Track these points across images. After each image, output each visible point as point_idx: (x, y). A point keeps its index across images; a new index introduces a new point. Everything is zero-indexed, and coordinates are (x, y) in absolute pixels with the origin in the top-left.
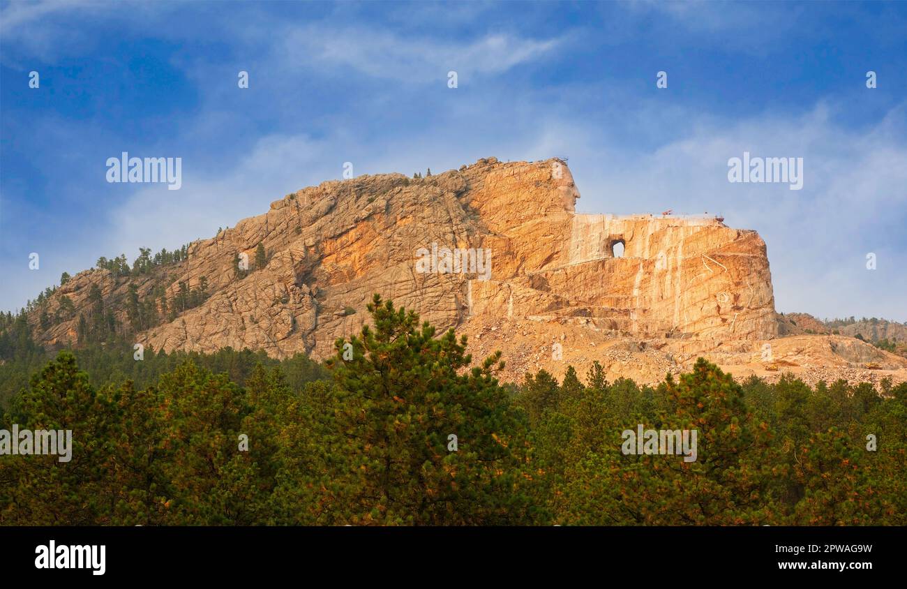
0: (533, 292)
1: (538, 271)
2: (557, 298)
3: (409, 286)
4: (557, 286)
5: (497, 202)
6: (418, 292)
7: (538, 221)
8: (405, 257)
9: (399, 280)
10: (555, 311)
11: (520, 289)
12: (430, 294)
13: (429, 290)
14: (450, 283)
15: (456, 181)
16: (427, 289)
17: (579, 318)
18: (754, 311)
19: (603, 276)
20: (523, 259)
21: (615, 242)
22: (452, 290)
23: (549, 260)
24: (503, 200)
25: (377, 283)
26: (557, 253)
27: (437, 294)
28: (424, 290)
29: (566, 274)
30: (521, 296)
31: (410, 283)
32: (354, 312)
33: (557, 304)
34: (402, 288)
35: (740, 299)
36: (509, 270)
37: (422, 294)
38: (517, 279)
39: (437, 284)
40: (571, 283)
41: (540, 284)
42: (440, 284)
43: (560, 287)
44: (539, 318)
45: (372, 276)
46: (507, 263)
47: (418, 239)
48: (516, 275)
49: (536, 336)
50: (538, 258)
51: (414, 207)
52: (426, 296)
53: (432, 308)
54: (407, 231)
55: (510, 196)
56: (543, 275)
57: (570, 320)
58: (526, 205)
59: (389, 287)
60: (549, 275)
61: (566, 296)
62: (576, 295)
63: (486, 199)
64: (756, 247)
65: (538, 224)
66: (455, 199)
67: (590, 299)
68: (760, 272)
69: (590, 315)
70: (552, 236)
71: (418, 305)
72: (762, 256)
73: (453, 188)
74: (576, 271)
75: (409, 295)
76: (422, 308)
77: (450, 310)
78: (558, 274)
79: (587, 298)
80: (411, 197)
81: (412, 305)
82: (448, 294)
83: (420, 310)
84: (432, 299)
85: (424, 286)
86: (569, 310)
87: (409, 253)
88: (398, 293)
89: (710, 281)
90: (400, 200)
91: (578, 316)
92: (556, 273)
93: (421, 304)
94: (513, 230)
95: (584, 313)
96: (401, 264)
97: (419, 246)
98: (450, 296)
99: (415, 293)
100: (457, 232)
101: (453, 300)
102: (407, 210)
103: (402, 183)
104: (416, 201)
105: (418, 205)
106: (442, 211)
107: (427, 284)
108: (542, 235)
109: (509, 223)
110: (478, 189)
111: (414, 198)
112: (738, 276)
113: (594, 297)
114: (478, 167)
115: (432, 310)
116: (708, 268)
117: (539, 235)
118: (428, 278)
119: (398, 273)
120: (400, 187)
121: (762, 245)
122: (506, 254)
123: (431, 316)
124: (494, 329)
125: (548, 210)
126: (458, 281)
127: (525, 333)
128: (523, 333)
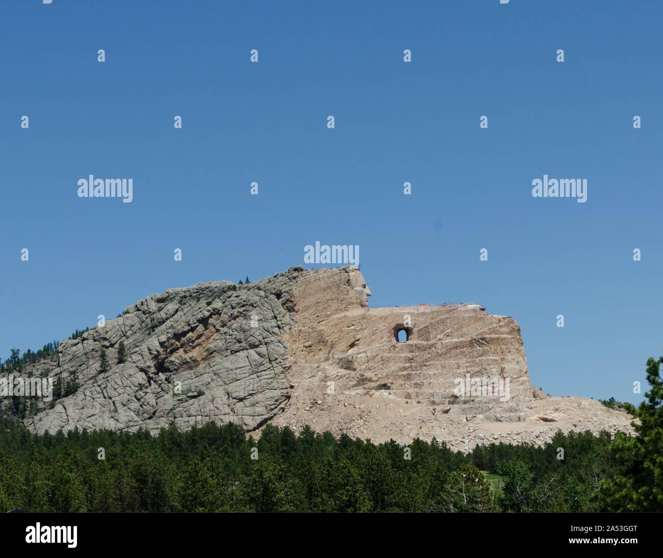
0: (343, 372)
1: (345, 355)
2: (362, 375)
3: (247, 371)
4: (360, 366)
5: (307, 302)
6: (255, 376)
7: (342, 315)
8: (241, 348)
9: (238, 366)
10: (363, 386)
11: (333, 370)
12: (265, 377)
13: (263, 373)
14: (280, 367)
15: (273, 286)
16: (262, 373)
17: (383, 391)
18: (516, 380)
19: (395, 357)
20: (332, 347)
21: (400, 329)
22: (282, 373)
23: (352, 345)
24: (312, 299)
25: (220, 369)
26: (358, 340)
27: (270, 376)
28: (259, 374)
29: (367, 356)
30: (335, 375)
31: (247, 368)
32: (204, 394)
33: (362, 381)
34: (241, 373)
35: (505, 371)
36: (322, 355)
37: (258, 377)
38: (330, 362)
39: (269, 368)
40: (370, 364)
41: (348, 364)
42: (272, 368)
43: (363, 367)
44: (353, 393)
45: (214, 364)
46: (320, 350)
47: (251, 333)
48: (327, 359)
49: (356, 407)
50: (344, 345)
51: (245, 308)
52: (261, 378)
53: (267, 388)
54: (241, 326)
55: (318, 295)
56: (350, 358)
57: (376, 393)
58: (330, 303)
59: (231, 372)
60: (354, 358)
61: (368, 374)
62: (376, 373)
63: (298, 299)
64: (514, 329)
65: (342, 318)
66: (276, 300)
67: (387, 376)
68: (517, 350)
69: (389, 388)
70: (353, 327)
71: (256, 385)
72: (518, 337)
73: (274, 291)
74: (374, 354)
75: (248, 378)
76: (259, 388)
77: (283, 389)
78: (361, 357)
79: (384, 374)
80: (241, 299)
81: (251, 386)
82: (279, 376)
83: (258, 390)
84: (267, 381)
85: (259, 371)
86: (373, 384)
87: (244, 344)
88: (239, 377)
89: (480, 358)
90: (233, 302)
91: (381, 389)
92: (359, 356)
93: (259, 385)
94: (323, 323)
95: (385, 386)
96: (238, 353)
97: (252, 338)
98: (282, 377)
99: (252, 376)
100: (281, 326)
101: (284, 380)
102: (239, 310)
103: (230, 289)
104: (245, 303)
105: (247, 306)
106: (267, 310)
107: (262, 368)
108: (346, 326)
109: (318, 318)
110: (291, 292)
111: (244, 301)
112: (502, 352)
113: (389, 374)
114: (289, 274)
115: (268, 389)
116: (478, 348)
117: (344, 327)
118: (262, 364)
119: (236, 361)
120: (231, 292)
121: (517, 328)
122: (319, 342)
123: (267, 394)
124: (319, 402)
125: (348, 306)
126: (286, 365)
127: (346, 405)
128: (344, 405)
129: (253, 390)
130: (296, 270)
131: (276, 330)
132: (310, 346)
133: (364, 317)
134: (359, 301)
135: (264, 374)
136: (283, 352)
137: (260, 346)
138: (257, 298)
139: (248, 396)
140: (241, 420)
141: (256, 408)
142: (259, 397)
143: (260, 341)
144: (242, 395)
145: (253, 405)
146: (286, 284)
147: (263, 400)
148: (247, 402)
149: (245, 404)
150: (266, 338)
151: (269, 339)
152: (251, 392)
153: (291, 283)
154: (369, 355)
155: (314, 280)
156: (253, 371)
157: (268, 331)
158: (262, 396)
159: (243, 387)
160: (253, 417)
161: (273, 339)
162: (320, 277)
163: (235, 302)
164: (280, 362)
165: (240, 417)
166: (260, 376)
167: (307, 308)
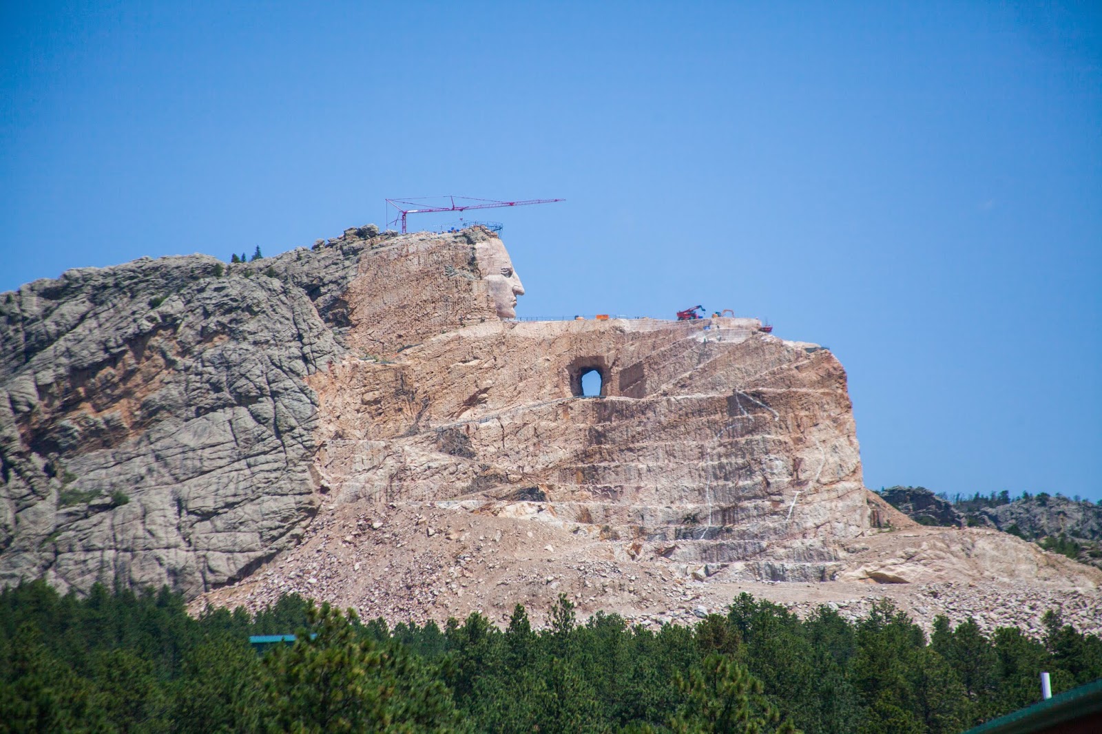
0: (444, 459)
1: (452, 424)
2: (486, 468)
3: (225, 453)
4: (486, 451)
5: (378, 305)
6: (243, 463)
7: (452, 335)
8: (219, 403)
9: (209, 442)
10: (485, 492)
11: (421, 456)
12: (265, 467)
13: (262, 458)
14: (300, 446)
15: (306, 268)
16: (258, 457)
17: (525, 503)
18: (826, 488)
19: (567, 429)
20: (426, 403)
21: (586, 370)
22: (303, 458)
23: (472, 401)
24: (391, 299)
25: (168, 448)
26: (485, 390)
27: (276, 465)
28: (251, 460)
29: (502, 427)
30: (424, 467)
31: (227, 446)
32: (126, 502)
33: (485, 480)
34: (214, 456)
35: (802, 466)
36: (404, 422)
37: (249, 466)
38: (418, 438)
39: (275, 448)
40: (509, 443)
41: (455, 444)
42: (281, 448)
43: (492, 449)
44: (455, 506)
45: (158, 435)
46: (400, 409)
47: (243, 371)
48: (413, 432)
49: (451, 537)
50: (454, 399)
51: (233, 315)
52: (256, 469)
53: (267, 490)
54: (221, 355)
55: (403, 291)
56: (463, 430)
57: (508, 508)
58: (430, 307)
59: (190, 454)
60: (472, 430)
61: (502, 466)
62: (520, 463)
63: (360, 298)
64: (830, 375)
65: (452, 341)
66: (307, 298)
67: (544, 470)
68: (835, 420)
69: (541, 497)
71: (242, 485)
72: (840, 391)
73: (305, 280)
74: (519, 422)
75: (227, 469)
76: (249, 491)
77: (301, 494)
78: (489, 428)
79: (539, 467)
80: (227, 296)
81: (232, 487)
82: (295, 465)
83: (246, 494)
84: (267, 475)
85: (252, 453)
86: (507, 489)
87: (226, 394)
88: (207, 465)
89: (749, 437)
90: (208, 301)
91: (523, 499)
92: (483, 425)
93: (248, 484)
94: (408, 351)
95: (533, 494)
96: (210, 415)
97: (243, 381)
98: (299, 469)
99: (236, 465)
100: (311, 356)
101: (307, 475)
102: (220, 319)
103: (209, 273)
104: (235, 304)
105: (239, 312)
106: (282, 320)
107: (259, 447)
108: (458, 359)
109: (400, 340)
110: (345, 281)
111: (231, 299)
112: (799, 426)
113: (550, 466)
114: (345, 243)
115: (268, 493)
116: (746, 415)
117: (453, 361)
118: (260, 439)
119: (205, 429)
120: (207, 280)
121: (838, 373)
122: (397, 394)
123: (265, 505)
124: (377, 525)
125: (469, 316)
126: (313, 442)
127: (431, 531)
128: (428, 532)
129: (235, 495)
130: (361, 234)
131: (299, 365)
132: (376, 401)
133: (501, 341)
134: (493, 305)
135: (263, 461)
136: (310, 413)
137: (260, 399)
138: (261, 295)
139: (222, 508)
140: (202, 560)
141: (238, 534)
142: (247, 511)
143: (260, 389)
144: (210, 504)
145: (232, 528)
146: (336, 264)
147: (256, 517)
148: (219, 523)
149: (215, 526)
150: (274, 381)
151: (281, 385)
152: (231, 500)
153: (347, 263)
154: (505, 423)
155: (396, 256)
156: (240, 454)
157: (280, 367)
158: (253, 507)
159: (214, 487)
160: (229, 555)
161: (289, 383)
162: (411, 251)
163: (214, 302)
164: (301, 436)
165: (201, 553)
166: (255, 465)
167: (377, 319)
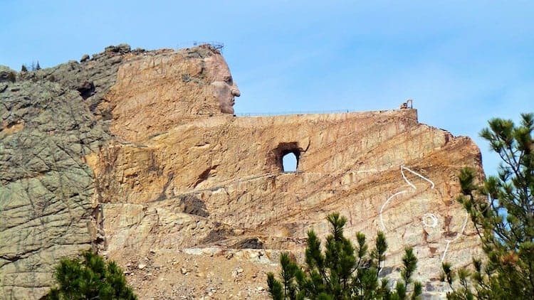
0: (187, 218)
1: (192, 192)
2: (218, 225)
3: (24, 213)
4: (216, 210)
6: (38, 221)
7: (189, 126)
8: (17, 176)
9: (11, 205)
11: (170, 216)
12: (55, 224)
13: (52, 217)
14: (80, 208)
15: (78, 75)
16: (49, 216)
17: (249, 250)
18: (470, 238)
19: (275, 196)
20: (171, 177)
21: (286, 152)
22: (83, 217)
23: (204, 176)
24: (143, 99)
26: (215, 167)
27: (63, 222)
28: (45, 218)
29: (228, 194)
30: (172, 224)
31: (25, 208)
33: (217, 233)
34: (15, 215)
35: (452, 222)
36: (154, 190)
37: (43, 223)
38: (165, 202)
39: (62, 210)
40: (233, 206)
41: (194, 207)
42: (66, 210)
43: (221, 211)
44: (198, 252)
46: (151, 181)
47: (35, 152)
48: (163, 197)
49: (200, 275)
50: (191, 174)
51: (26, 110)
52: (49, 225)
53: (57, 241)
54: (18, 140)
55: (152, 93)
56: (199, 196)
57: (238, 253)
58: (171, 106)
60: (206, 196)
61: (229, 222)
62: (241, 221)
63: (119, 98)
64: (470, 155)
65: (189, 130)
66: (81, 98)
67: (259, 226)
69: (261, 246)
70: (207, 146)
71: (38, 237)
72: (478, 166)
73: (76, 84)
74: (240, 191)
75: (26, 225)
76: (43, 242)
77: (82, 243)
78: (217, 195)
79: (255, 224)
80: (21, 95)
81: (30, 238)
82: (78, 222)
83: (41, 244)
84: (56, 229)
85: (45, 213)
86: (234, 240)
87: (22, 169)
88: (12, 222)
89: (412, 200)
90: (7, 100)
91: (247, 247)
92: (214, 193)
93: (43, 236)
94: (157, 138)
95: (254, 244)
96: (12, 184)
97: (36, 160)
98: (81, 225)
99: (32, 222)
100: (86, 141)
101: (85, 230)
102: (16, 113)
103: (5, 79)
104: (28, 102)
105: (31, 107)
106: (64, 114)
107: (51, 208)
108: (195, 144)
109: (151, 130)
110: (108, 86)
111: (25, 98)
112: (449, 192)
113: (264, 223)
114: (106, 57)
115: (58, 243)
116: (410, 184)
117: (191, 145)
118: (49, 203)
119: (8, 196)
120: (5, 84)
121: (476, 153)
122: (149, 170)
123: (56, 252)
124: (141, 266)
125: (201, 112)
126: (91, 205)
127: (184, 271)
128: (181, 271)
129: (32, 245)
130: (118, 50)
131: (78, 147)
132: (135, 175)
133: (224, 131)
134: (218, 104)
135: (53, 219)
136: (87, 184)
137: (49, 173)
139: (24, 254)
140: (10, 293)
141: (37, 273)
142: (44, 255)
143: (50, 165)
144: (13, 251)
145: (32, 269)
146: (99, 73)
147: (49, 262)
148: (21, 264)
149: (19, 268)
150: (59, 160)
151: (65, 163)
152: (30, 248)
153: (108, 72)
154: (230, 191)
155: (145, 67)
156: (34, 214)
157: (63, 149)
158: (48, 254)
159: (17, 239)
160: (30, 289)
161: (70, 161)
162: (156, 64)
163: (11, 100)
164: (82, 200)
165: (9, 288)
166: (47, 222)
167: (134, 113)
